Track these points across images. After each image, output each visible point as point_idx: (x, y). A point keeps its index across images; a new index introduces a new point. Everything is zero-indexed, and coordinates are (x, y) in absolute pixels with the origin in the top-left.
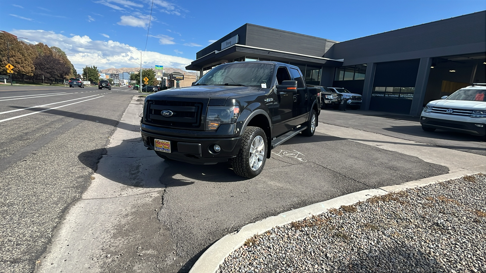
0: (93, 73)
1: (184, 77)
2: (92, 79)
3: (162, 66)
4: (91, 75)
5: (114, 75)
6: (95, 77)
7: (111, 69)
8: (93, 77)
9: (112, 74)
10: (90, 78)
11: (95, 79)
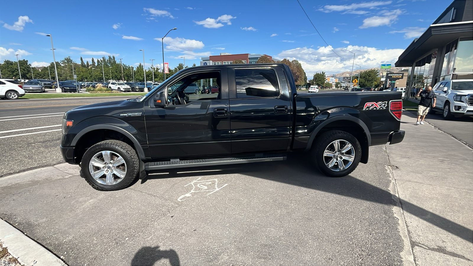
0: (320, 78)
1: (404, 75)
2: (319, 83)
3: (390, 65)
4: (319, 80)
5: (346, 78)
6: (322, 81)
7: (345, 72)
8: (320, 82)
9: (345, 77)
10: (318, 83)
11: (322, 83)
